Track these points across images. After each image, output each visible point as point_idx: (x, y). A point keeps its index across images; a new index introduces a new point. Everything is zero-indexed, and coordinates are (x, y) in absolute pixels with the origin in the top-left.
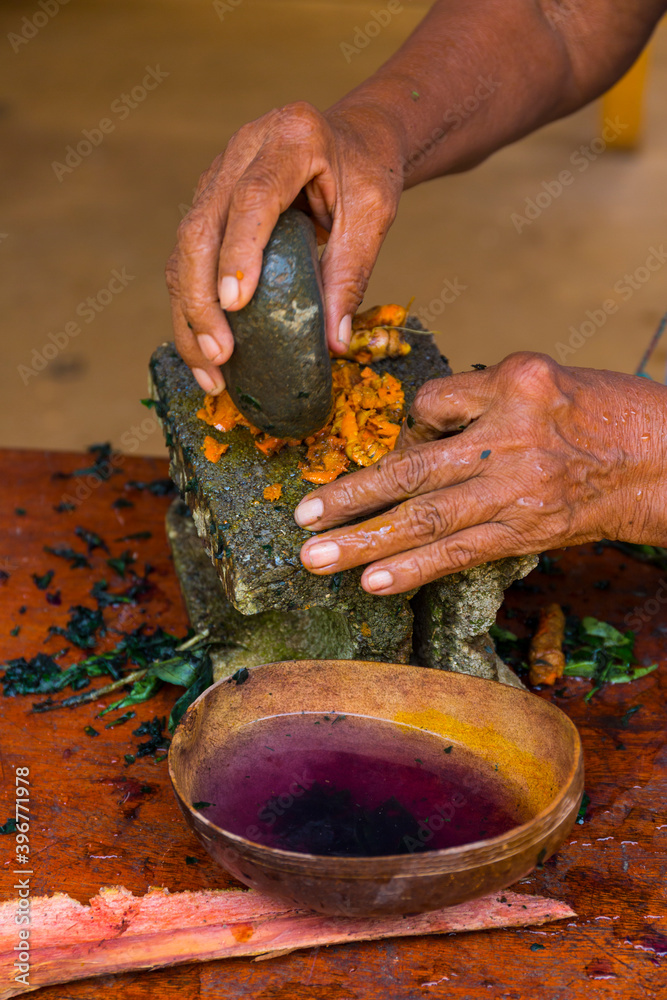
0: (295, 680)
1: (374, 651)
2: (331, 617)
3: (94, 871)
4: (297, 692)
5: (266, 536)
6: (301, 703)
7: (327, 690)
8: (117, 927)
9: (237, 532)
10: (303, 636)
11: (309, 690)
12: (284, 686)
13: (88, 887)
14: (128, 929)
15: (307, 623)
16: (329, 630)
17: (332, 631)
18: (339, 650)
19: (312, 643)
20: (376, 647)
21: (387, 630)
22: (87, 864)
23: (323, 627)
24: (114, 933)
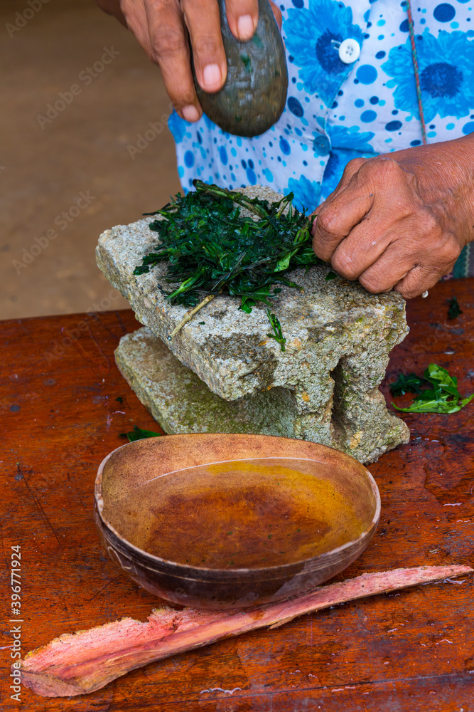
0: (143, 452)
1: (312, 411)
2: (267, 395)
3: (143, 596)
4: (144, 461)
5: (233, 345)
6: (145, 468)
7: (163, 457)
8: (171, 629)
9: (213, 346)
10: (245, 413)
11: (152, 458)
12: (136, 457)
13: (142, 608)
14: (178, 629)
15: (245, 404)
16: (267, 405)
17: (270, 405)
18: (280, 416)
19: (253, 416)
20: (313, 407)
21: (319, 394)
22: (137, 592)
23: (260, 403)
24: (169, 633)
